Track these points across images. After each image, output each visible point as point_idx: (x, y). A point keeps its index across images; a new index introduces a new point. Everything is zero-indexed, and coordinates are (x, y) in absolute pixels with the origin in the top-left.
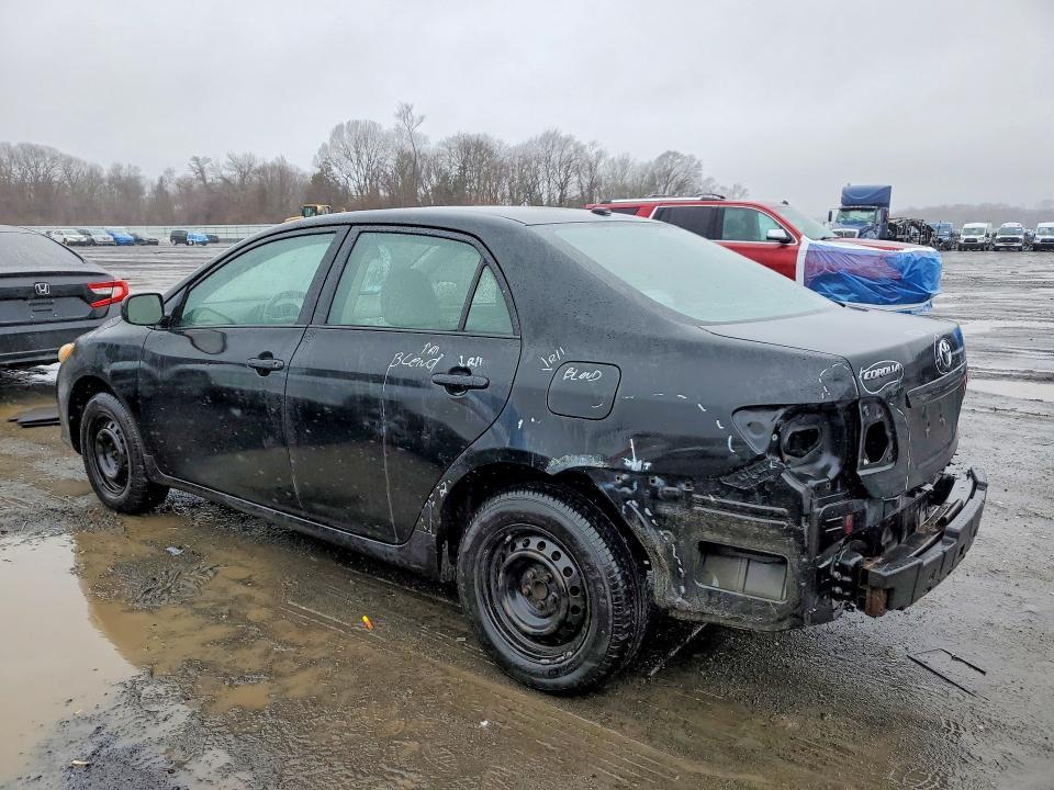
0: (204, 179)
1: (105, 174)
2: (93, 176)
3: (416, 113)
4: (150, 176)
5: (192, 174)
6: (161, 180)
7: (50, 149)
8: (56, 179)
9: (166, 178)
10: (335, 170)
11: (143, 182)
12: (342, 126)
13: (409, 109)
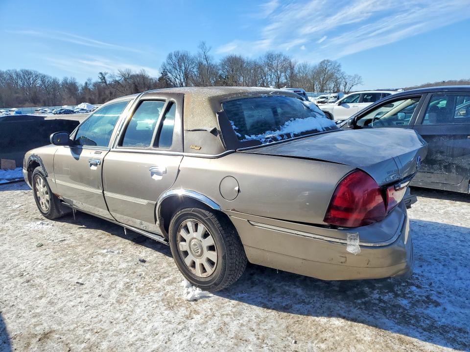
0: (106, 82)
1: (60, 82)
2: (55, 83)
3: (207, 46)
4: (81, 82)
5: (100, 80)
6: (86, 83)
7: (34, 71)
8: (38, 85)
9: (88, 83)
10: (169, 75)
11: (78, 85)
12: (172, 53)
13: (204, 44)
